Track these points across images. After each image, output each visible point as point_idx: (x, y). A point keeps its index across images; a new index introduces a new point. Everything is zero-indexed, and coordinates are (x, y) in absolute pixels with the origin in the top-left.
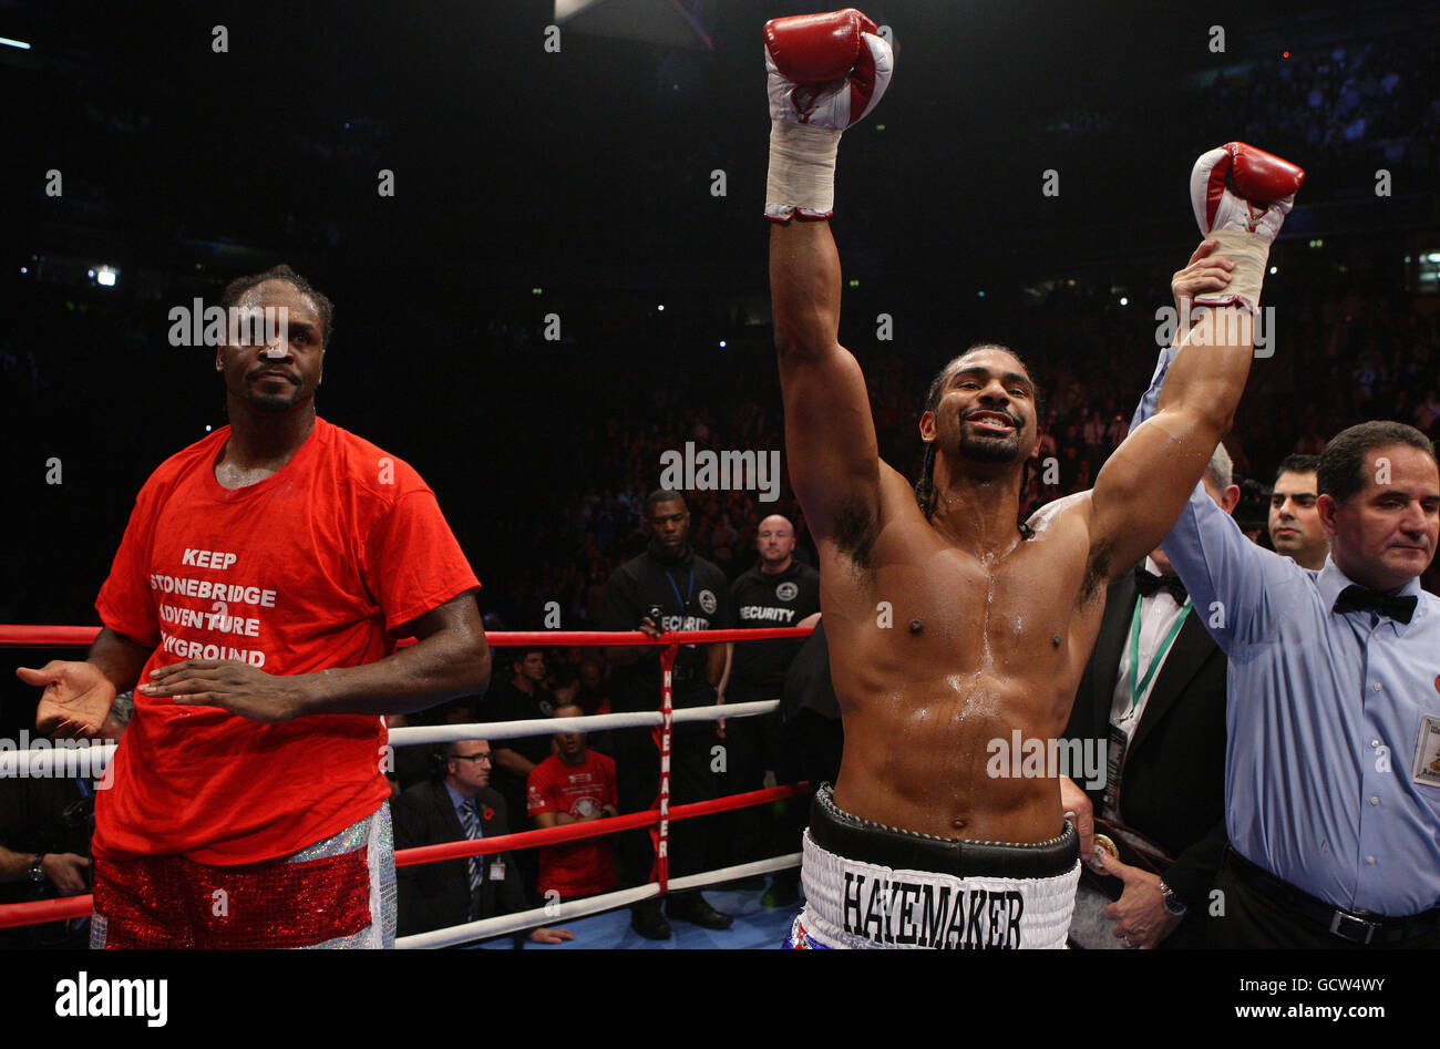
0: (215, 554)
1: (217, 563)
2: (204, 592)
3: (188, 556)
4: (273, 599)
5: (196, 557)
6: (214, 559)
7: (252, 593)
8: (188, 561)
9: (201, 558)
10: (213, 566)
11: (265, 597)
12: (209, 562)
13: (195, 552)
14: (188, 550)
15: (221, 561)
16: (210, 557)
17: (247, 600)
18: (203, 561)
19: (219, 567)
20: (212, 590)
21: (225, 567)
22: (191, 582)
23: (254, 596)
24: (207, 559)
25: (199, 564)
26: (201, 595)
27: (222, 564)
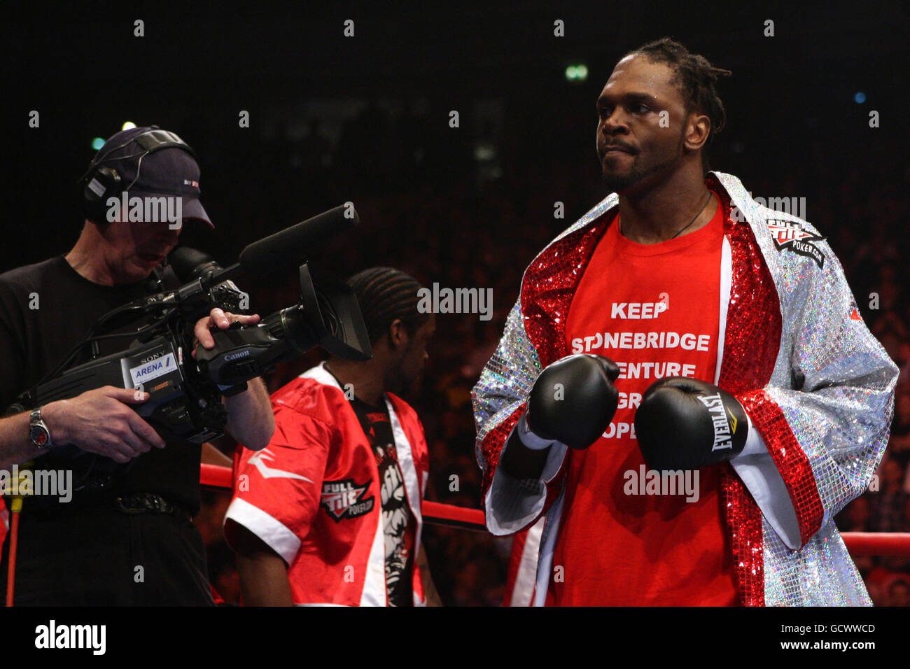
0: (645, 305)
1: (647, 313)
2: (640, 344)
3: (617, 310)
4: (707, 343)
5: (626, 310)
6: (645, 310)
7: (688, 339)
8: (618, 315)
9: (631, 310)
10: (644, 316)
11: (700, 342)
12: (640, 314)
13: (623, 305)
14: (615, 305)
15: (651, 310)
16: (641, 308)
17: (684, 346)
18: (634, 314)
19: (650, 317)
20: (646, 340)
21: (656, 316)
22: (623, 335)
23: (689, 342)
24: (638, 311)
25: (631, 316)
26: (637, 346)
27: (653, 313)
